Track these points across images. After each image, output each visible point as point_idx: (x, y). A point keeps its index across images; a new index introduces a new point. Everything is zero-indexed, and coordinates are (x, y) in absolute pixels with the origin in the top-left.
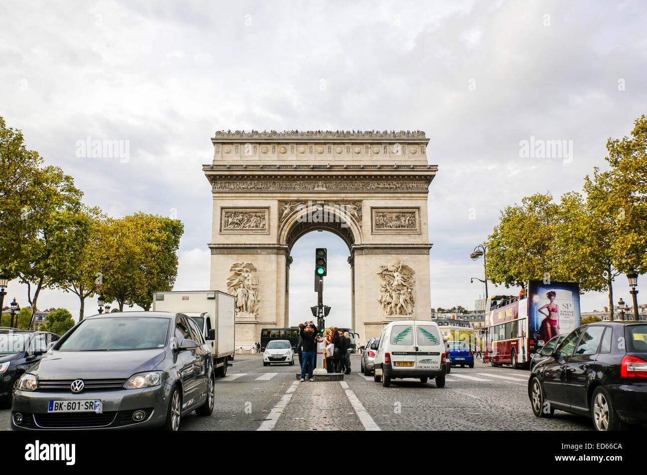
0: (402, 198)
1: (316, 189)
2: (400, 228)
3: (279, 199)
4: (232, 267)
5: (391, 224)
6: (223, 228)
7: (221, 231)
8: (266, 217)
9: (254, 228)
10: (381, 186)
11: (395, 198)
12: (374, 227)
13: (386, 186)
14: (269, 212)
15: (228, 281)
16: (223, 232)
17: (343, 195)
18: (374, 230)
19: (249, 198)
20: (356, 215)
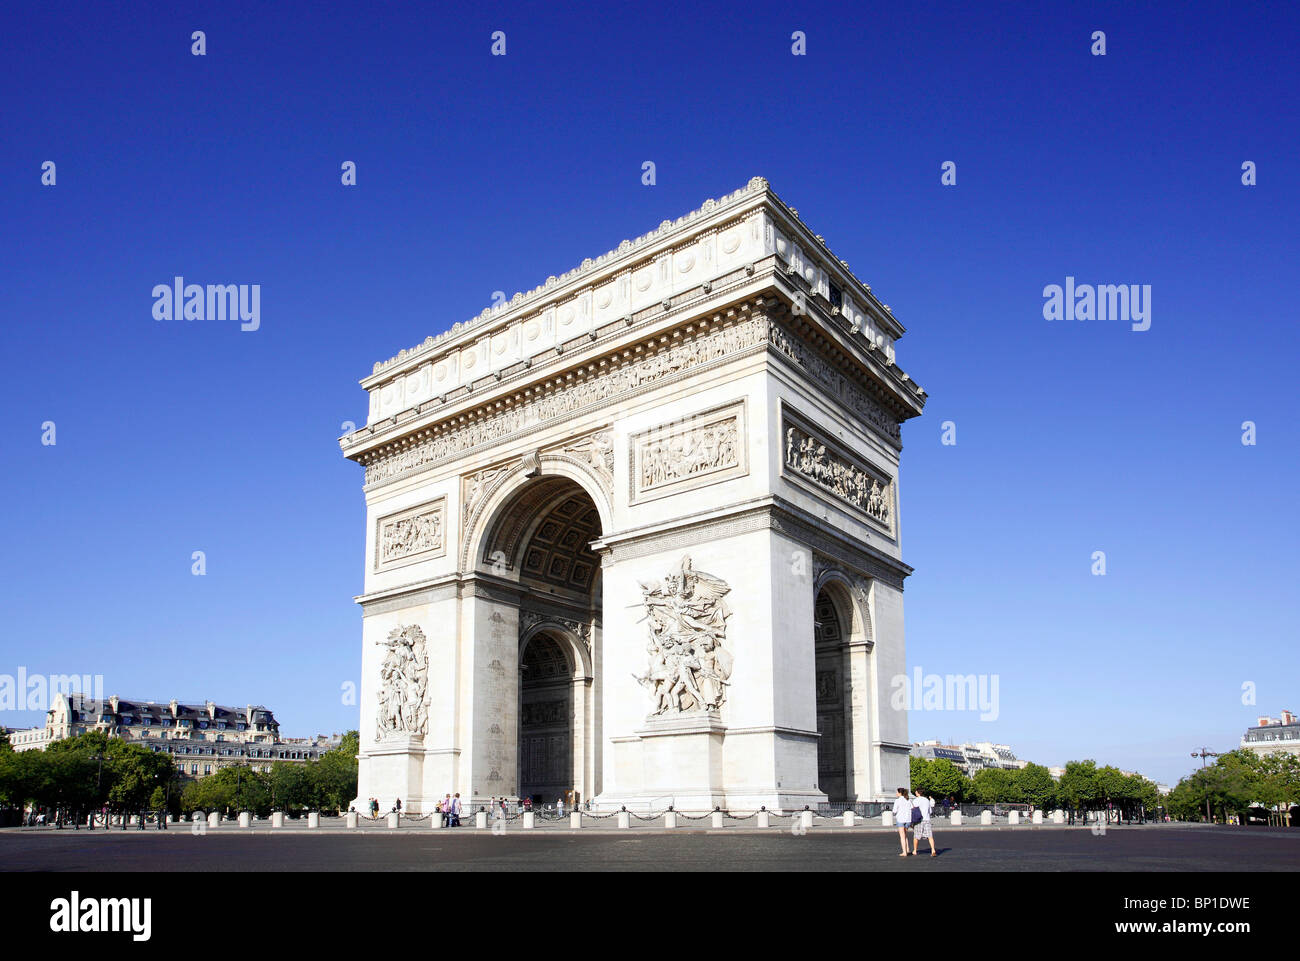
0: (701, 388)
1: (522, 427)
2: (700, 472)
3: (462, 471)
4: (389, 638)
5: (675, 468)
6: (381, 560)
7: (376, 566)
8: (442, 520)
9: (425, 549)
10: (651, 372)
11: (684, 393)
12: (638, 488)
13: (661, 369)
14: (446, 505)
15: (383, 668)
16: (382, 567)
17: (572, 424)
18: (638, 495)
19: (415, 486)
20: (602, 464)
